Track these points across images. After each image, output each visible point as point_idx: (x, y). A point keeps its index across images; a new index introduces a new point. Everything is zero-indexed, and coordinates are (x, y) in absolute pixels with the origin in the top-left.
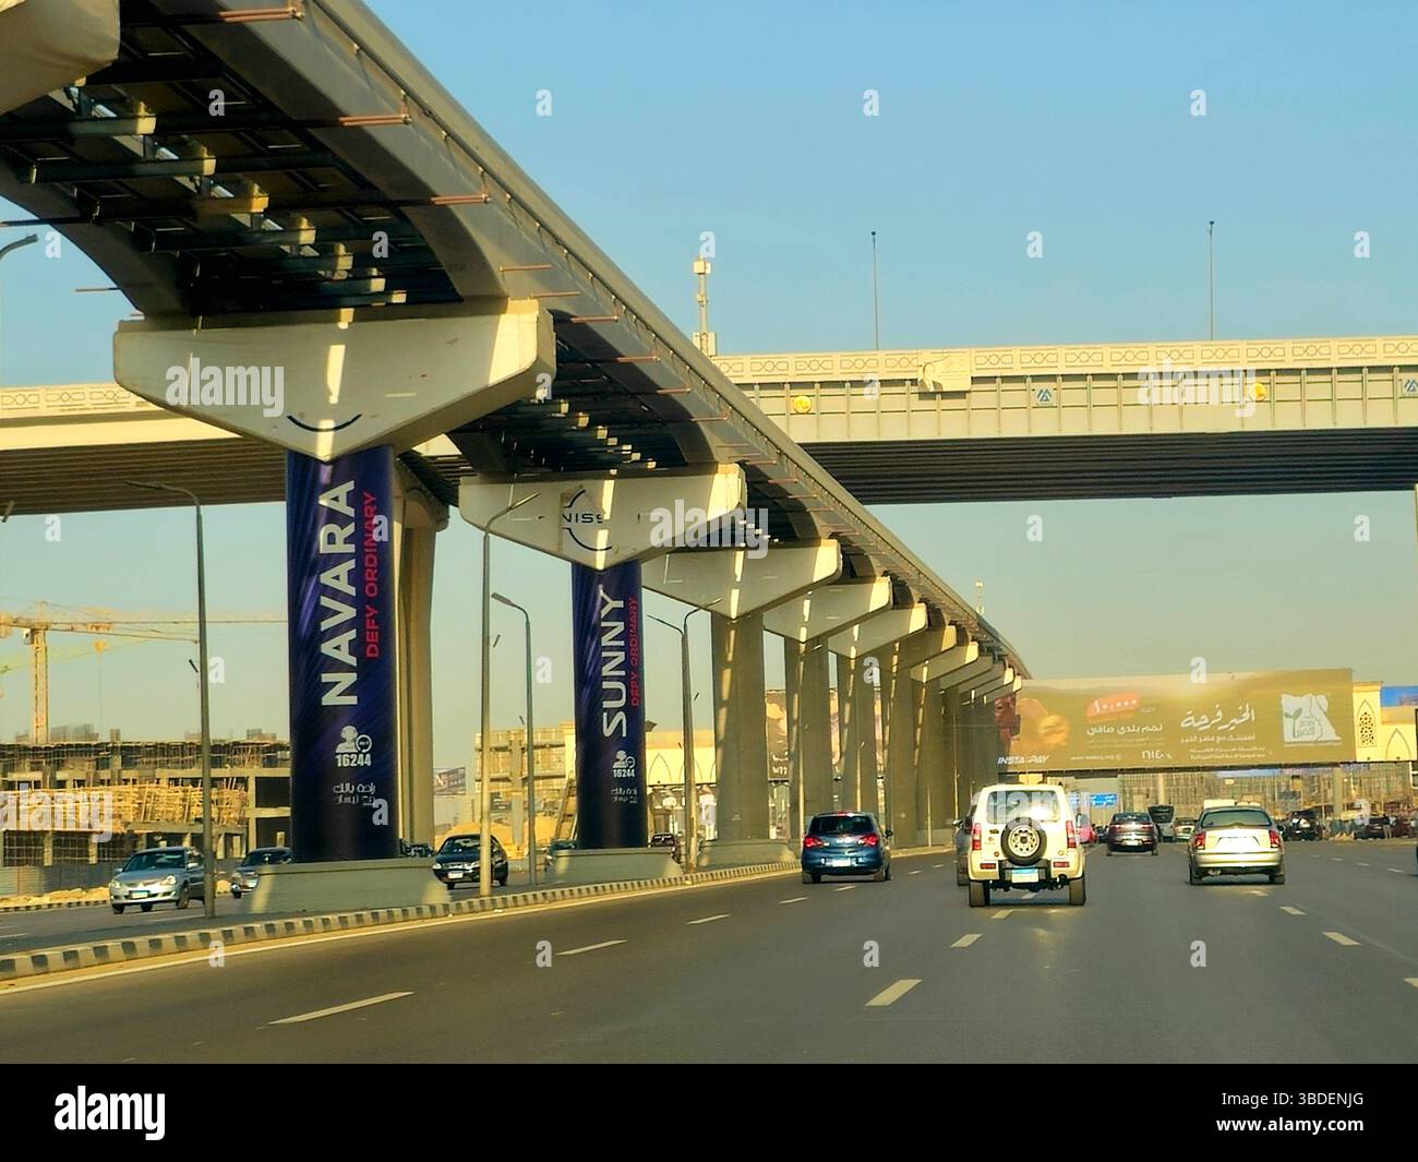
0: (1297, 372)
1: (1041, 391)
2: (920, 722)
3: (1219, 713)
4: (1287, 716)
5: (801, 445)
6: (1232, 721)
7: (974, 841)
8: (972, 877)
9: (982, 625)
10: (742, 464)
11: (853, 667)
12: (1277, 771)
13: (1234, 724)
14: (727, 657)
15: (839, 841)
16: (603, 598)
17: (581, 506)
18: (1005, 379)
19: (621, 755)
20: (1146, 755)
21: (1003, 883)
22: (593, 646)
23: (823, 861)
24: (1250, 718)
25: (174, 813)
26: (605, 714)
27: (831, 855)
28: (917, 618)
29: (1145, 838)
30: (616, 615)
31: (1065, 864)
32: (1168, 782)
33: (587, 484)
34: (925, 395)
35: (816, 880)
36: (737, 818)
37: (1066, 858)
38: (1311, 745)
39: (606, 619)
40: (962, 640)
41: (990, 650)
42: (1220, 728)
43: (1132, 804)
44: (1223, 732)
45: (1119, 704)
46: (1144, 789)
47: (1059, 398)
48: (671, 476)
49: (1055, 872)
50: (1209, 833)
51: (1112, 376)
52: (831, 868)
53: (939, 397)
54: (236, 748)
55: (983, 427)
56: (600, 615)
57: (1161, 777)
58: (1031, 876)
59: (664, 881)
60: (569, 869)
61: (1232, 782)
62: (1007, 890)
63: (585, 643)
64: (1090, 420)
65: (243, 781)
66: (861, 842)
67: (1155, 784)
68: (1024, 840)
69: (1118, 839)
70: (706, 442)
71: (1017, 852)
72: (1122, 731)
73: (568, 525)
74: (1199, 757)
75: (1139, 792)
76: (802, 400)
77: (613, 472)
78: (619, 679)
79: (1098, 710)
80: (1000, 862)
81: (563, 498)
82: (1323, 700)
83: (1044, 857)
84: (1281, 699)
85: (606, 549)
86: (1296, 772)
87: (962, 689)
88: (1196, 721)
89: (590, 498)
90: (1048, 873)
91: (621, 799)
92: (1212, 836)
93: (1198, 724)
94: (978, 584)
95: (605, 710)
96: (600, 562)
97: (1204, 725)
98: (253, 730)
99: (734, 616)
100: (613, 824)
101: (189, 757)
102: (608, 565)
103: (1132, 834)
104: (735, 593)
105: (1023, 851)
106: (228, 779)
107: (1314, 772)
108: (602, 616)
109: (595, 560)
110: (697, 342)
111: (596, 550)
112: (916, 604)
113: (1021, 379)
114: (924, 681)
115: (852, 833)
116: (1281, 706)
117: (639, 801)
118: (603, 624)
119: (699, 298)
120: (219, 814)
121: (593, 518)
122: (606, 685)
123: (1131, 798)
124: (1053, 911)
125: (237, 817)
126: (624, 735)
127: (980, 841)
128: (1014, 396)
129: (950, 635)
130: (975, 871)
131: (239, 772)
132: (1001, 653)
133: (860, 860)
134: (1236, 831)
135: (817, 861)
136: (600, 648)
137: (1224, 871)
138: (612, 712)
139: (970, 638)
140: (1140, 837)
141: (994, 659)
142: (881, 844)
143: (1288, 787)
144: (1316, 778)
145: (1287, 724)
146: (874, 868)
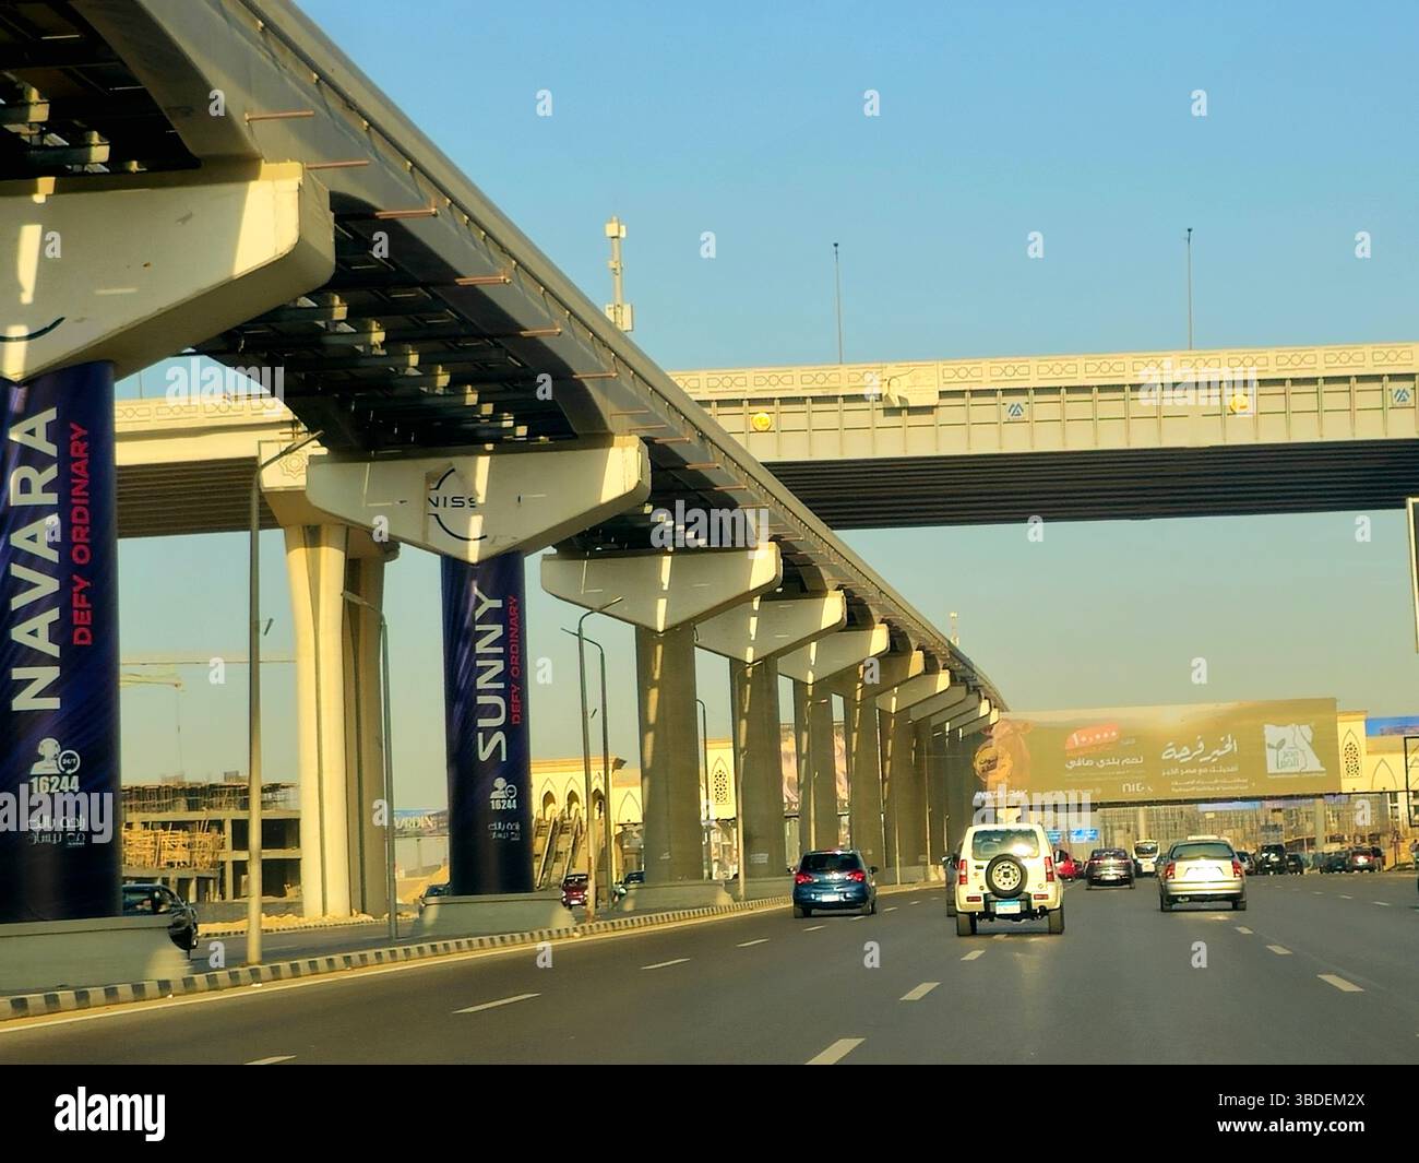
0: (1281, 382)
1: (1013, 406)
2: (889, 754)
3: (1201, 745)
4: (1271, 746)
5: (764, 464)
6: (1214, 753)
7: (961, 876)
8: (959, 909)
9: (955, 654)
10: (647, 441)
11: (810, 693)
12: (1257, 803)
13: (1215, 756)
14: (653, 675)
15: (828, 877)
16: (477, 598)
17: (450, 488)
18: (975, 393)
19: (500, 783)
20: (1127, 788)
21: (988, 914)
22: (466, 653)
23: (813, 896)
24: (1233, 749)
25: (145, 856)
26: (480, 735)
27: (820, 891)
28: (879, 639)
29: (1122, 873)
30: (492, 616)
31: (1044, 897)
32: (1149, 817)
33: (458, 462)
34: (891, 411)
35: (807, 914)
36: (666, 856)
37: (1044, 890)
38: (1296, 776)
39: (482, 621)
40: (931, 667)
41: (964, 680)
42: (1201, 760)
43: (1112, 839)
44: (1207, 765)
45: (1098, 737)
46: (1124, 824)
47: (1031, 414)
48: (556, 450)
49: (1036, 904)
50: (1178, 864)
51: (1087, 389)
52: (821, 903)
53: (904, 412)
54: (213, 790)
55: (952, 445)
56: (473, 616)
57: (1141, 811)
58: (1013, 908)
59: (550, 932)
60: (438, 920)
61: (1212, 815)
62: (992, 920)
63: (456, 649)
64: (1064, 438)
65: (219, 825)
66: (848, 878)
67: (1136, 817)
68: (1006, 875)
69: (1096, 874)
70: (596, 407)
71: (999, 885)
72: (1102, 764)
73: (435, 510)
74: (1180, 790)
75: (1120, 828)
76: (762, 417)
77: (489, 447)
78: (497, 692)
79: (1077, 743)
80: (985, 895)
81: (429, 478)
82: (1307, 731)
83: (1026, 890)
84: (1263, 729)
85: (480, 538)
86: (1277, 804)
87: (935, 721)
88: (1177, 753)
89: (462, 477)
90: (1029, 905)
91: (500, 835)
92: (1180, 866)
93: (1179, 756)
94: (952, 615)
95: (481, 729)
96: (473, 553)
97: (1187, 756)
98: (230, 773)
99: (660, 629)
100: (492, 865)
101: (164, 801)
102: (484, 557)
103: (1111, 870)
104: (662, 604)
105: (1006, 885)
106: (200, 822)
107: (1292, 805)
108: (477, 618)
109: (467, 551)
110: (609, 315)
111: (468, 540)
112: (877, 625)
113: (992, 392)
114: (893, 711)
115: (841, 869)
116: (1264, 737)
117: (521, 838)
118: (478, 628)
119: (612, 265)
120: (191, 857)
121: (465, 502)
122: (481, 700)
123: (1112, 832)
124: (1033, 939)
125: (210, 859)
126: (504, 759)
127: (966, 876)
128: (984, 410)
129: (917, 662)
130: (962, 904)
131: (215, 814)
132: (975, 683)
133: (848, 895)
134: (1203, 862)
135: (806, 897)
136: (474, 656)
137: (1192, 898)
138: (489, 732)
139: (941, 667)
140: (1118, 872)
141: (968, 688)
142: (868, 879)
143: (1267, 821)
144: (1294, 812)
145: (1270, 754)
146: (861, 902)
